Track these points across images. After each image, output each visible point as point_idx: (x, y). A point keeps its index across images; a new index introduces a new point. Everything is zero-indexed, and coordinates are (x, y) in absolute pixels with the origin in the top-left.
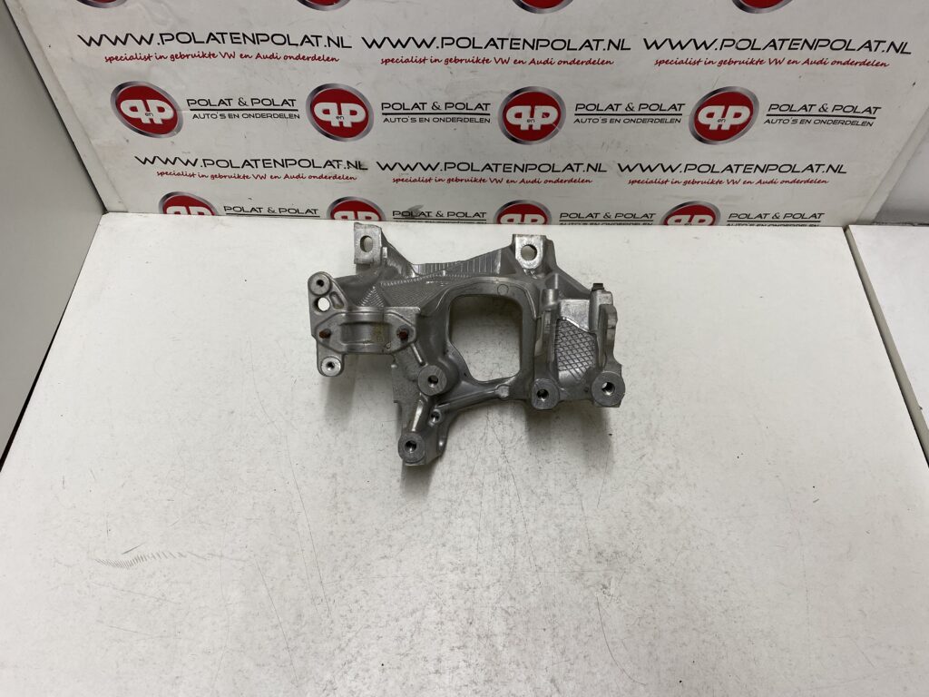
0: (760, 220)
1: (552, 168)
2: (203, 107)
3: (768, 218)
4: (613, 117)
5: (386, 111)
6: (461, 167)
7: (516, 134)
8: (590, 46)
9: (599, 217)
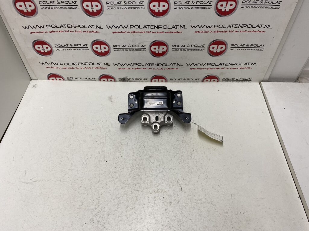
0: (232, 80)
1: (166, 65)
2: (60, 47)
3: (235, 80)
4: (183, 49)
5: (115, 47)
6: (139, 64)
7: (154, 54)
8: (174, 27)
9: (182, 80)
